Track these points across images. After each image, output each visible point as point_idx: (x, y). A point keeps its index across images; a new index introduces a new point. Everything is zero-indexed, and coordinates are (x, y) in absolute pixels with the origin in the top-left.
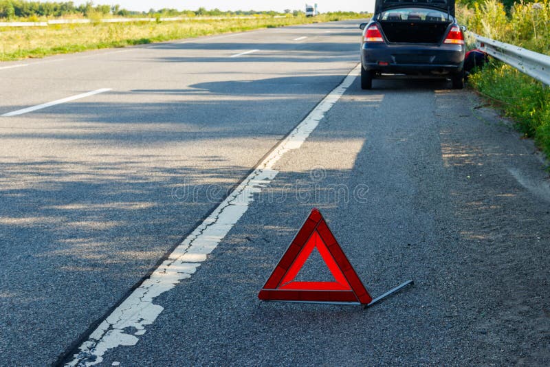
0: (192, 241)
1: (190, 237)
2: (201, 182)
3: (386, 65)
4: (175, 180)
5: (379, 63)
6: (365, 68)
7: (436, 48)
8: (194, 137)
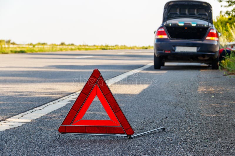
0: (23, 115)
1: (23, 114)
2: (38, 96)
3: (169, 52)
4: (21, 95)
5: (165, 51)
6: (156, 55)
7: (200, 42)
8: (40, 82)
